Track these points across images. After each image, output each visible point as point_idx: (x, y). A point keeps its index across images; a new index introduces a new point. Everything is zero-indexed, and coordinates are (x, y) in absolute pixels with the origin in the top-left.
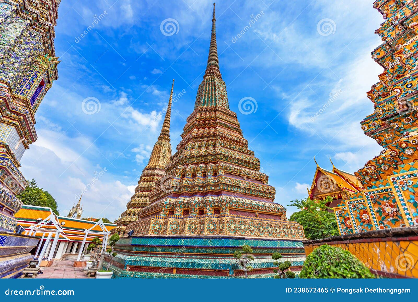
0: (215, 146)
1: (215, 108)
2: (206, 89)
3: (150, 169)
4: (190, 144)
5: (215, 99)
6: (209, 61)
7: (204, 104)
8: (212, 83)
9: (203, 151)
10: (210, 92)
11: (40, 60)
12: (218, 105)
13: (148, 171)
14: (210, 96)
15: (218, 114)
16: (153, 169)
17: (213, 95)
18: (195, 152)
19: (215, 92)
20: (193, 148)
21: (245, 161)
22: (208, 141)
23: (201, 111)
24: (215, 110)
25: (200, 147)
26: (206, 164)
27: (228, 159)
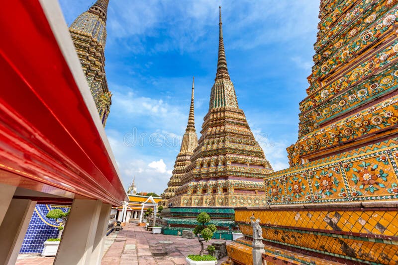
0: (224, 142)
1: (224, 109)
2: (217, 92)
3: (182, 156)
4: (206, 141)
5: (224, 100)
6: (218, 65)
7: (216, 106)
8: (221, 86)
9: (215, 146)
10: (220, 95)
11: (102, 99)
12: (227, 105)
13: (180, 158)
14: (220, 98)
15: (227, 114)
16: (184, 155)
17: (223, 97)
18: (209, 147)
19: (224, 94)
20: (208, 144)
21: (249, 151)
22: (219, 137)
23: (214, 112)
24: (224, 111)
25: (213, 143)
26: (218, 156)
27: (235, 151)
